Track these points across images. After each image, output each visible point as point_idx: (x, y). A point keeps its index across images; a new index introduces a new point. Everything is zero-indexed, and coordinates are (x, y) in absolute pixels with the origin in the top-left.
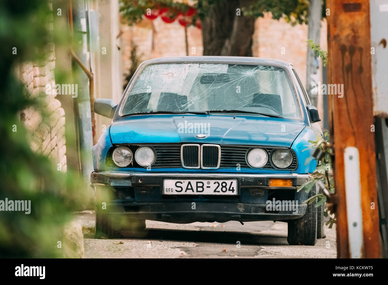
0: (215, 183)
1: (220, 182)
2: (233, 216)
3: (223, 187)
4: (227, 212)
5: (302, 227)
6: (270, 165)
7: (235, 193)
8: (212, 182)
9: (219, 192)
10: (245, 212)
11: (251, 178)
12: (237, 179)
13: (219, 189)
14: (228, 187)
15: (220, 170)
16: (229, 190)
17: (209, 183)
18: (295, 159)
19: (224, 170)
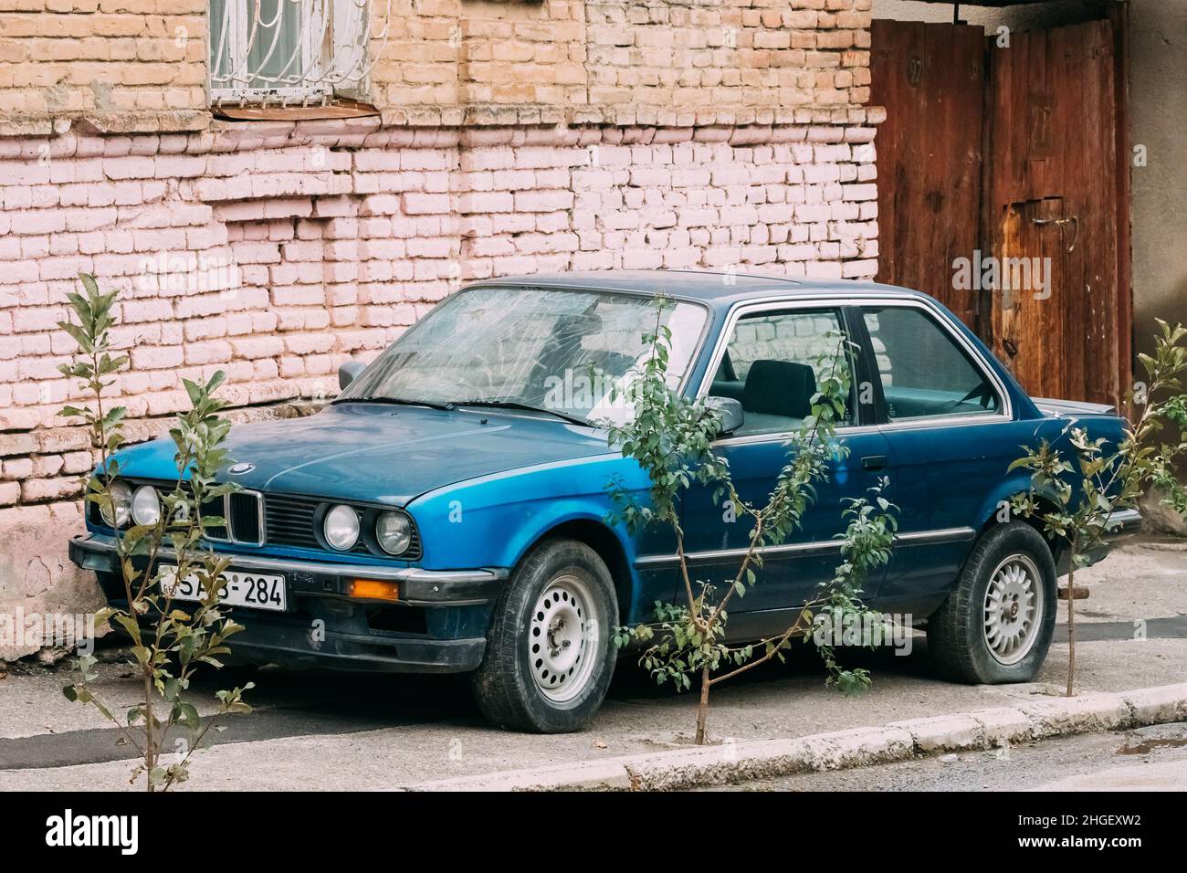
0: (246, 580)
1: (256, 578)
2: (300, 658)
3: (261, 590)
4: (286, 649)
5: (486, 690)
6: (363, 545)
7: (282, 607)
8: (242, 576)
9: (254, 601)
10: (323, 652)
11: (311, 574)
12: (286, 574)
13: (254, 595)
14: (269, 591)
15: (269, 551)
16: (272, 599)
17: (235, 579)
18: (415, 534)
19: (275, 550)
